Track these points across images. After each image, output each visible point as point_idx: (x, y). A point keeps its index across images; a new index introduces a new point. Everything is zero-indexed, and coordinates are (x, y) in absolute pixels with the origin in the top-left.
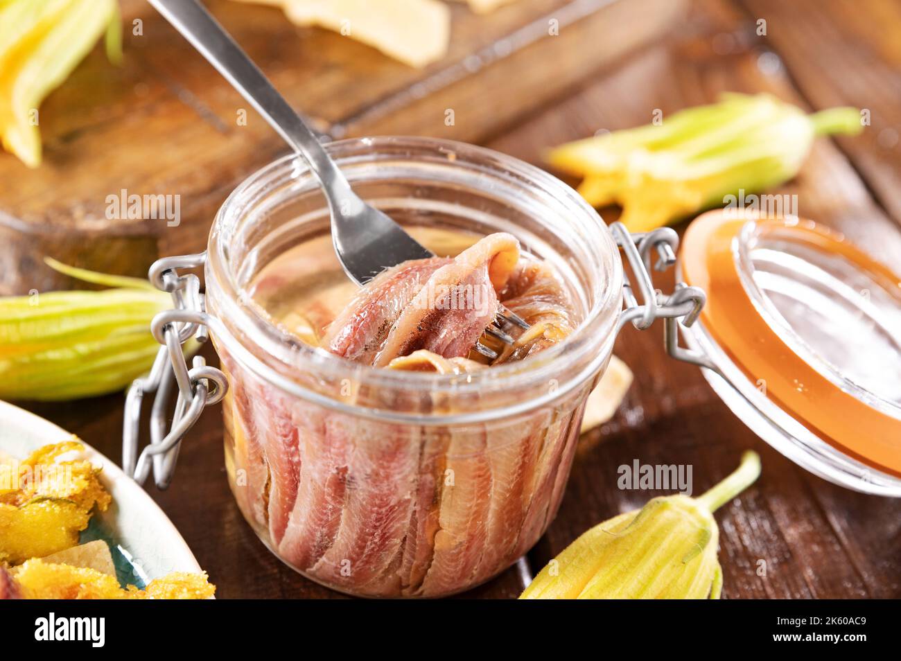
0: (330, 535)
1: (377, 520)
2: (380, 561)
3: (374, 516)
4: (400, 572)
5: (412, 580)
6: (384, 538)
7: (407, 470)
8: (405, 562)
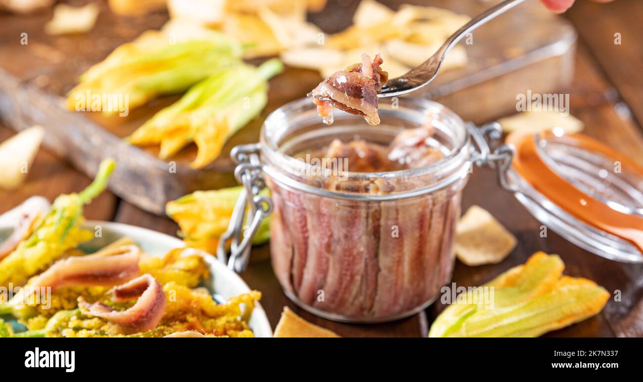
0: (325, 278)
1: (348, 265)
2: (350, 292)
3: (346, 263)
4: (361, 298)
5: (368, 304)
6: (352, 277)
7: (361, 232)
8: (363, 292)
